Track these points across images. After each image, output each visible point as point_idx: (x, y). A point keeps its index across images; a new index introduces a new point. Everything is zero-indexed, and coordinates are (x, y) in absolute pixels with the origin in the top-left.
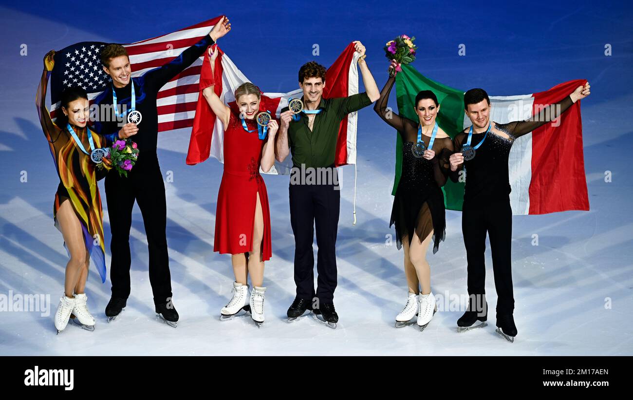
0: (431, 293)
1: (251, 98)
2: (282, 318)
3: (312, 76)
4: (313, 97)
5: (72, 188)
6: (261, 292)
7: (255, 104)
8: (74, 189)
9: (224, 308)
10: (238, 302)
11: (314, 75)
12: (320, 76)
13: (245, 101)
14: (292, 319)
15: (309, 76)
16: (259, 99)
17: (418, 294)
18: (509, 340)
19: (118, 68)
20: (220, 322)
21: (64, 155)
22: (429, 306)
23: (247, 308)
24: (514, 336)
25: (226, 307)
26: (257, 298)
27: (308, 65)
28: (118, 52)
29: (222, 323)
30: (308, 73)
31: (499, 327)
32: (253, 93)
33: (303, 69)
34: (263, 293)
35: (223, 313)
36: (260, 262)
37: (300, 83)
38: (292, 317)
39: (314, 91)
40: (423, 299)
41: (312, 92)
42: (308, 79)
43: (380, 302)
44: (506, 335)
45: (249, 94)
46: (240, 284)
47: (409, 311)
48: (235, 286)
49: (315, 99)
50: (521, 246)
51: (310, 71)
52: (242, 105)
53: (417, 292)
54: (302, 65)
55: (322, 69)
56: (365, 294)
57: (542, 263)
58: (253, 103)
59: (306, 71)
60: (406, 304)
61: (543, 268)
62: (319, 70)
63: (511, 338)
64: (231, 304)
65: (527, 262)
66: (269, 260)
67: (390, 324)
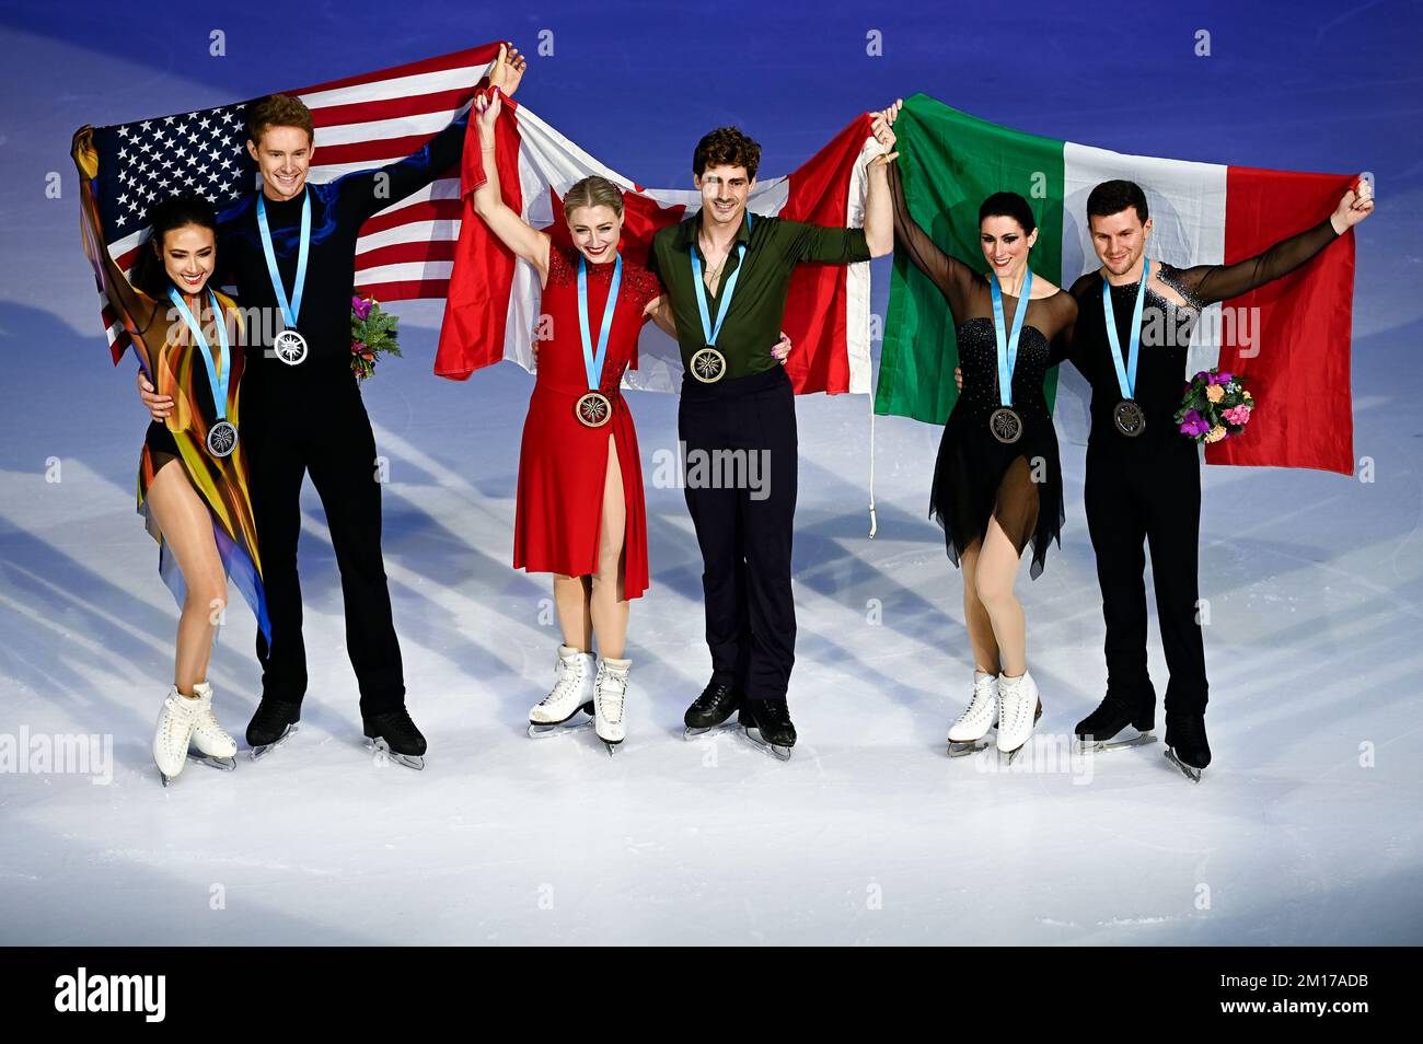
0: (1027, 674)
1: (599, 215)
2: (674, 732)
3: (726, 163)
4: (723, 212)
5: (187, 432)
6: (619, 672)
7: (608, 228)
8: (191, 434)
9: (537, 708)
10: (569, 691)
11: (730, 160)
12: (744, 163)
13: (585, 222)
14: (695, 730)
15: (717, 162)
16: (619, 216)
17: (997, 677)
18: (1191, 775)
19: (277, 154)
20: (529, 740)
21: (173, 359)
22: (1023, 704)
23: (589, 707)
24: (1204, 765)
25: (542, 704)
26: (607, 685)
27: (718, 135)
28: (286, 115)
29: (532, 744)
30: (715, 153)
31: (1171, 746)
32: (604, 203)
33: (704, 143)
34: (623, 672)
35: (534, 719)
36: (619, 601)
37: (696, 176)
38: (696, 727)
39: (725, 198)
40: (1009, 690)
41: (720, 199)
42: (713, 168)
43: (906, 696)
44: (1186, 766)
45: (593, 205)
46: (575, 650)
47: (980, 716)
48: (561, 656)
49: (728, 216)
50: (1241, 559)
51: (721, 149)
52: (578, 231)
53: (996, 670)
54: (704, 135)
55: (749, 148)
56: (873, 676)
57: (1291, 599)
58: (604, 228)
59: (712, 148)
60: (970, 701)
61: (1293, 610)
62: (743, 148)
63: (1195, 771)
64: (554, 698)
65: (1253, 596)
66: (641, 596)
67: (934, 748)
